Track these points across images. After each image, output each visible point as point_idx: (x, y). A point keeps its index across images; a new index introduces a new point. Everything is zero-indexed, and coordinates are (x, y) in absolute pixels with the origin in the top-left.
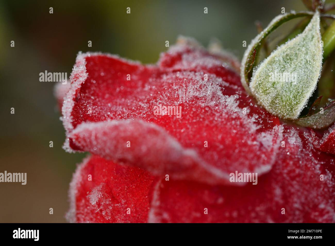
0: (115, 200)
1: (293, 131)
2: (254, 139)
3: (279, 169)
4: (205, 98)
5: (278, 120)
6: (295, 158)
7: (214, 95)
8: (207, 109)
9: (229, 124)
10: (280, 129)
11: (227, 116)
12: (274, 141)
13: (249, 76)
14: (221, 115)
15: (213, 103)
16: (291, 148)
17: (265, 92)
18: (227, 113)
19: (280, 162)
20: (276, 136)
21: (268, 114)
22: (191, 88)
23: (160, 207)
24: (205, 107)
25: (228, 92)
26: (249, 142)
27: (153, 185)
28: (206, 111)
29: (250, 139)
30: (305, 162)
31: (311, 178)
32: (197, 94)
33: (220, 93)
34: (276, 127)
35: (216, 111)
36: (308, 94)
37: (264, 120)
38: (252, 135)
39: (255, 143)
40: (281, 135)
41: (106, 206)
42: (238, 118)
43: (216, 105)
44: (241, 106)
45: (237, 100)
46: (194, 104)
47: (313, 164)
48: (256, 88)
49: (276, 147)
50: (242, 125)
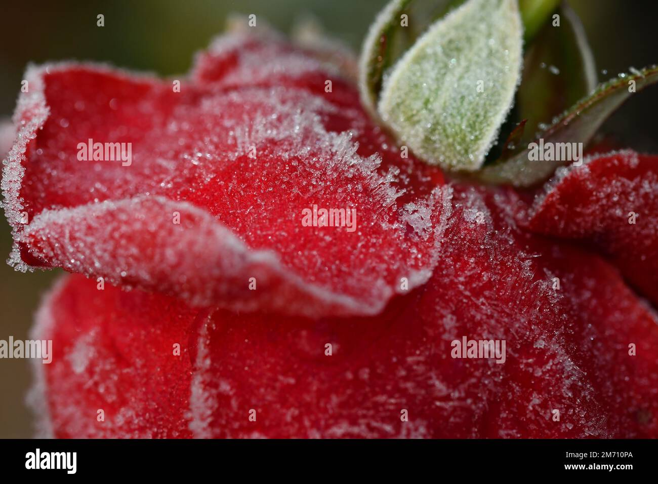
0: (122, 360)
1: (472, 195)
2: (394, 218)
3: (447, 275)
4: (289, 140)
5: (441, 175)
6: (480, 249)
7: (307, 134)
8: (294, 163)
9: (340, 190)
10: (445, 193)
11: (335, 175)
12: (435, 220)
13: (377, 88)
14: (325, 174)
15: (305, 151)
16: (469, 230)
17: (412, 120)
18: (335, 169)
19: (449, 261)
20: (438, 208)
21: (420, 164)
22: (260, 122)
23: (212, 370)
24: (290, 160)
25: (335, 124)
26: (385, 226)
27: (197, 325)
28: (293, 169)
29: (387, 218)
30: (500, 257)
31: (513, 288)
32: (272, 133)
33: (319, 129)
34: (437, 191)
35: (313, 166)
36: (498, 118)
37: (413, 177)
38: (390, 209)
39: (395, 226)
40: (447, 205)
41: (105, 375)
42: (358, 178)
43: (313, 155)
44: (363, 152)
45: (354, 140)
46: (267, 155)
47: (516, 259)
48: (393, 112)
49: (440, 230)
50: (367, 191)
